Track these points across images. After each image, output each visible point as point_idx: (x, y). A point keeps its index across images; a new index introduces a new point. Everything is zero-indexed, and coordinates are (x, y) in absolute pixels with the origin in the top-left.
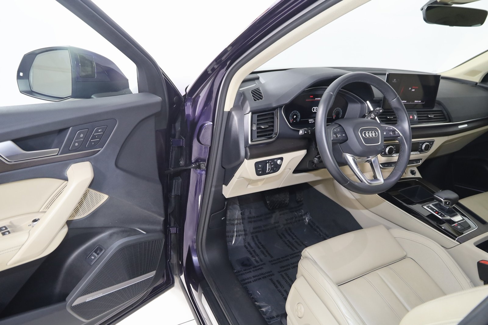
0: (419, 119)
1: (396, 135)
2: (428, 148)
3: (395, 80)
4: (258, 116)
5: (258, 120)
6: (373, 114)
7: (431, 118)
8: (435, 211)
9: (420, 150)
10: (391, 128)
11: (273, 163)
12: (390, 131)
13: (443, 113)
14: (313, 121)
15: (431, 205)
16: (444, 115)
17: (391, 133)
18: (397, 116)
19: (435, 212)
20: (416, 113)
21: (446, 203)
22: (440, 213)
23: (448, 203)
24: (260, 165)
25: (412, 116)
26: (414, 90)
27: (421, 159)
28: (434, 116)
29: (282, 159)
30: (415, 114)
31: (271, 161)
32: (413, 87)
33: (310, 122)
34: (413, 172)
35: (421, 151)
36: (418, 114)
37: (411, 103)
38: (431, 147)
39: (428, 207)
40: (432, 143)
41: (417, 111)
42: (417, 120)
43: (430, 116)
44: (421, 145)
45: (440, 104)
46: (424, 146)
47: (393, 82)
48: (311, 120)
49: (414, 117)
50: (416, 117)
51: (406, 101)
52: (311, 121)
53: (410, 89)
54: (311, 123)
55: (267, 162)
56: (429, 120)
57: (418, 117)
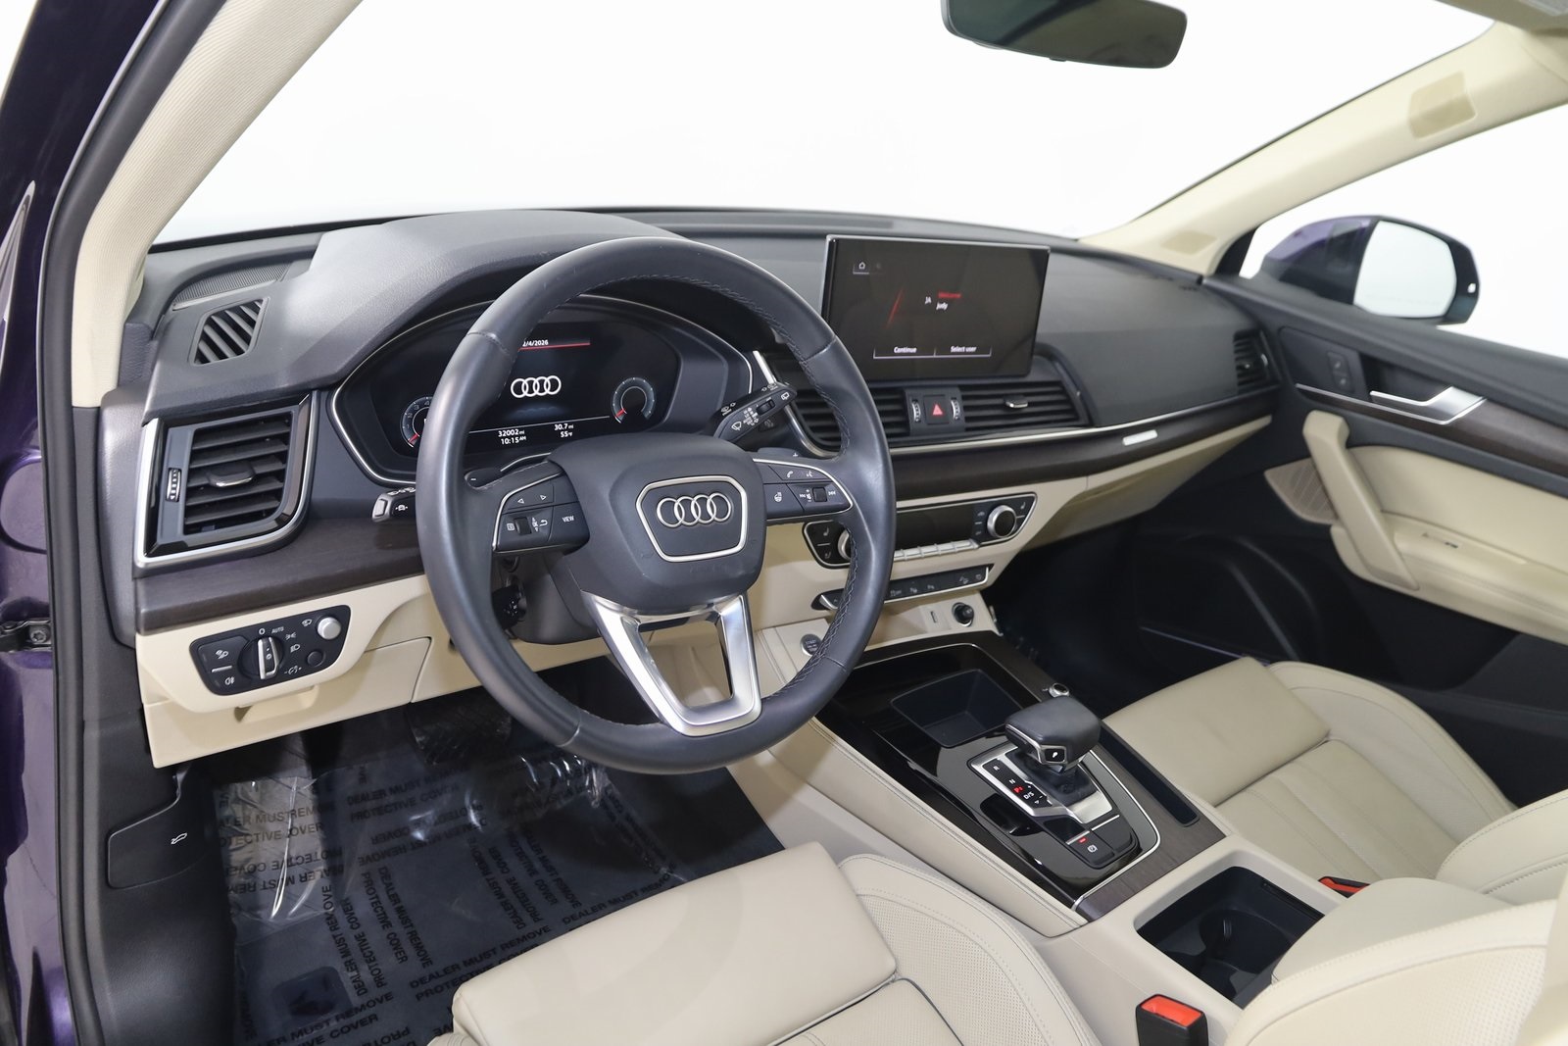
0: (968, 419)
1: (830, 503)
2: (1006, 527)
3: (862, 266)
4: (199, 436)
5: (195, 455)
6: (750, 409)
7: (1017, 413)
8: (1012, 782)
9: (978, 533)
10: (810, 475)
11: (293, 636)
12: (804, 484)
13: (1064, 391)
14: (519, 436)
15: (1002, 757)
16: (1068, 400)
17: (809, 496)
18: (839, 423)
19: (1011, 788)
20: (958, 393)
21: (1048, 754)
22: (1033, 789)
23: (1055, 754)
24: (219, 652)
25: (940, 407)
26: (944, 306)
27: (990, 566)
28: (1031, 404)
29: (342, 615)
30: (954, 399)
31: (282, 629)
32: (941, 295)
33: (507, 441)
34: (963, 614)
35: (984, 537)
36: (964, 398)
37: (935, 356)
38: (1021, 521)
39: (987, 767)
40: (1024, 505)
41: (962, 388)
42: (963, 419)
43: (1012, 405)
44: (982, 514)
45: (1050, 355)
46: (994, 517)
47: (855, 273)
48: (510, 433)
49: (947, 410)
50: (956, 410)
51: (914, 350)
52: (510, 437)
53: (928, 300)
54: (512, 446)
55: (262, 631)
56: (1013, 420)
57: (965, 408)
